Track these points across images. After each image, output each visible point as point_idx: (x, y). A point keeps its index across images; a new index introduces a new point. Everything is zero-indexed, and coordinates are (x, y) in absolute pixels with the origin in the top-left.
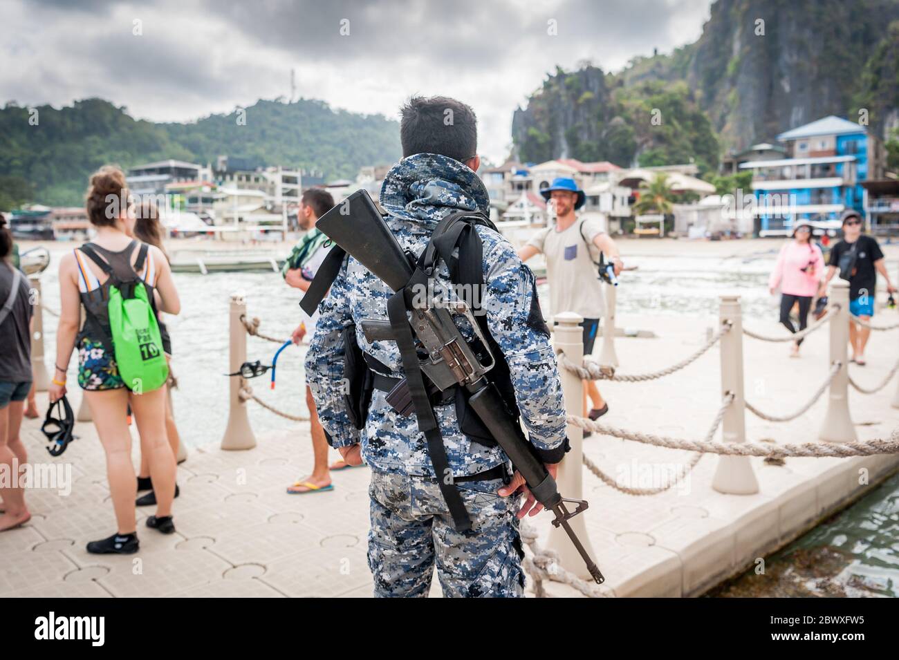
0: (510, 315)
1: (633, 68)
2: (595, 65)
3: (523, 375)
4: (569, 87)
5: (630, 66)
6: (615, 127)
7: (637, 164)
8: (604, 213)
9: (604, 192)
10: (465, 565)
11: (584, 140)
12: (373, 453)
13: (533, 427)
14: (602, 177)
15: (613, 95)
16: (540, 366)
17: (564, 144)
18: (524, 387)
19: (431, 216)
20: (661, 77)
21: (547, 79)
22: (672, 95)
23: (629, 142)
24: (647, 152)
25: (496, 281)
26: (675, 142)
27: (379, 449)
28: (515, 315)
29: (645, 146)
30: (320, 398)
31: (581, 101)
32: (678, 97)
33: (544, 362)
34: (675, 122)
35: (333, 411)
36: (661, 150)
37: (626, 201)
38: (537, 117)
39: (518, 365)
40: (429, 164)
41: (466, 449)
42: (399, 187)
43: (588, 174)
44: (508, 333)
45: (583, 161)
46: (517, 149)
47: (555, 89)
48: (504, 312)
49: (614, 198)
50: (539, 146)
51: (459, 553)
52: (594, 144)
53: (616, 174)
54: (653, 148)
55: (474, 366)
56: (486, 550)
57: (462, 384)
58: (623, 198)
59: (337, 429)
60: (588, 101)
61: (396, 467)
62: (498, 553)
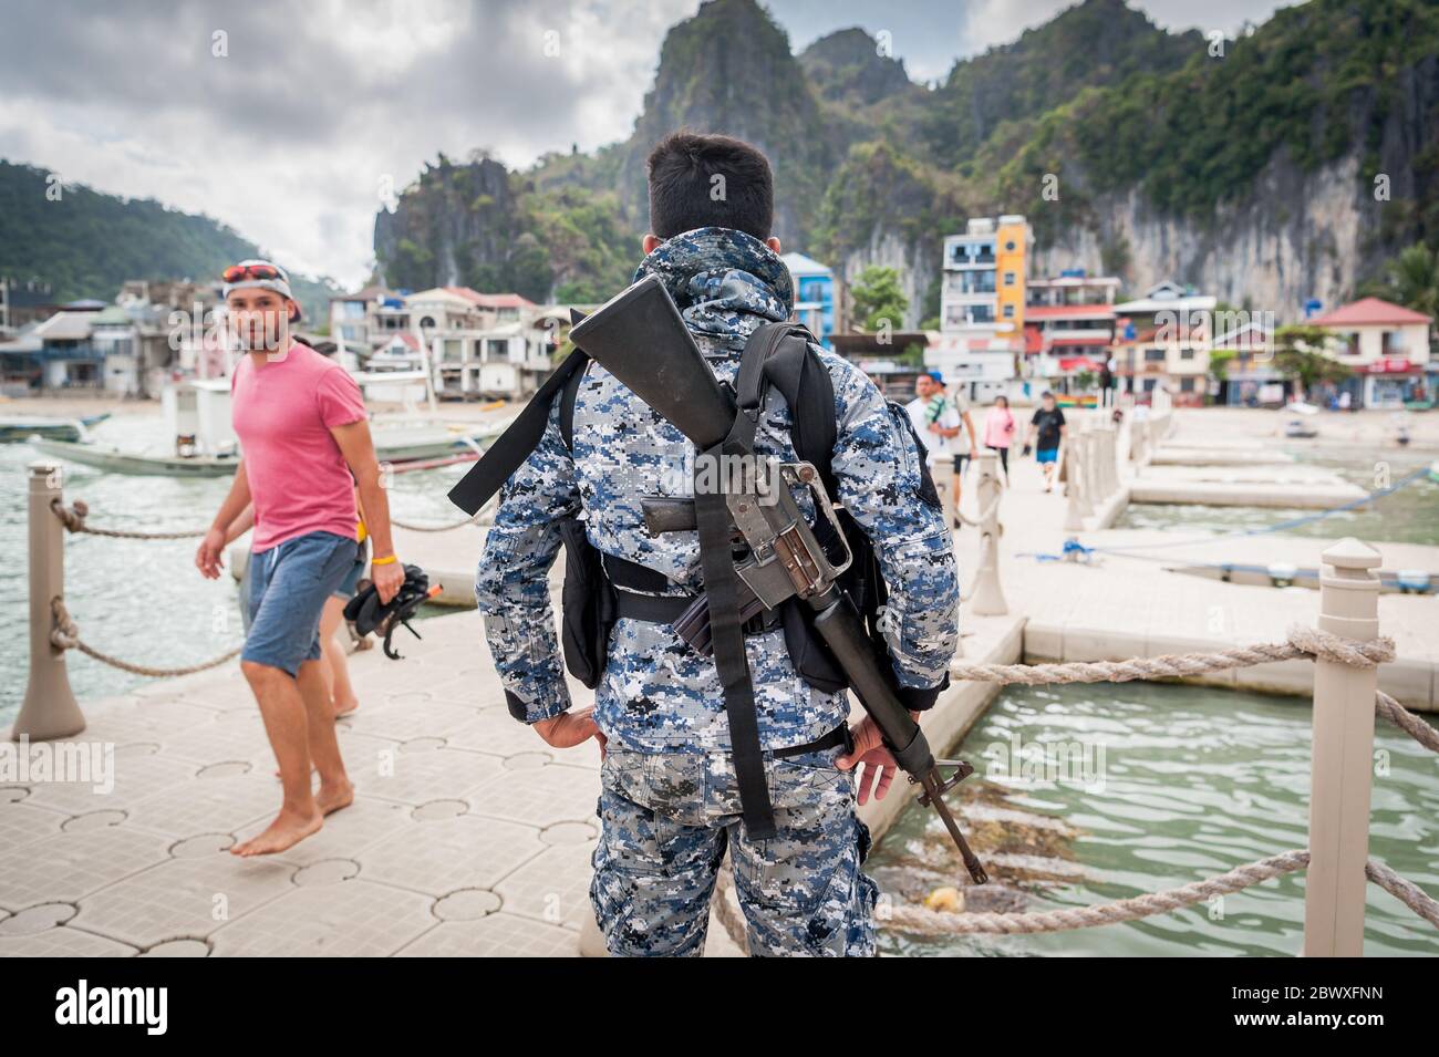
0: (891, 481)
1: (544, 168)
2: (495, 158)
3: (923, 573)
4: (457, 186)
5: (540, 164)
6: (524, 247)
7: (555, 300)
8: (514, 365)
9: (514, 336)
10: (800, 891)
11: (481, 262)
12: (636, 724)
13: (918, 655)
14: (509, 315)
15: (520, 202)
16: (944, 557)
17: (452, 266)
18: (924, 592)
19: (736, 327)
20: (584, 185)
21: (425, 170)
22: (598, 209)
23: (544, 268)
24: (567, 284)
25: (862, 429)
26: (604, 273)
27: (646, 716)
28: (900, 482)
29: (565, 275)
30: (506, 642)
31: (475, 206)
32: (607, 213)
33: (947, 551)
34: (604, 246)
35: (529, 660)
36: (586, 282)
37: (544, 349)
38: (413, 224)
39: (914, 557)
40: (722, 246)
41: (804, 700)
43: (490, 309)
44: (892, 510)
45: (481, 291)
46: (383, 269)
47: (437, 186)
48: (882, 478)
49: (528, 344)
50: (416, 267)
51: (791, 872)
52: (495, 269)
53: (528, 311)
54: (575, 279)
55: (821, 565)
56: (830, 860)
57: (804, 597)
58: (540, 345)
59: (536, 691)
60: (486, 209)
61: (682, 741)
62: (844, 862)
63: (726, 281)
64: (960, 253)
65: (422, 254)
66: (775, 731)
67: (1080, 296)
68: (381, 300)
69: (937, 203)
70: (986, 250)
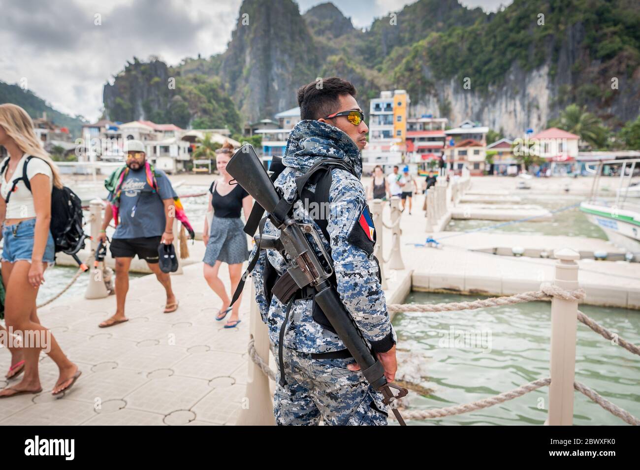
0: (338, 234)
3: (340, 281)
10: (334, 420)
16: (352, 274)
28: (341, 235)
33: (357, 271)
42: (296, 144)
48: (335, 231)
56: (346, 410)
62: (357, 412)
63: (304, 143)
64: (377, 107)
67: (430, 126)
69: (367, 84)
70: (389, 105)
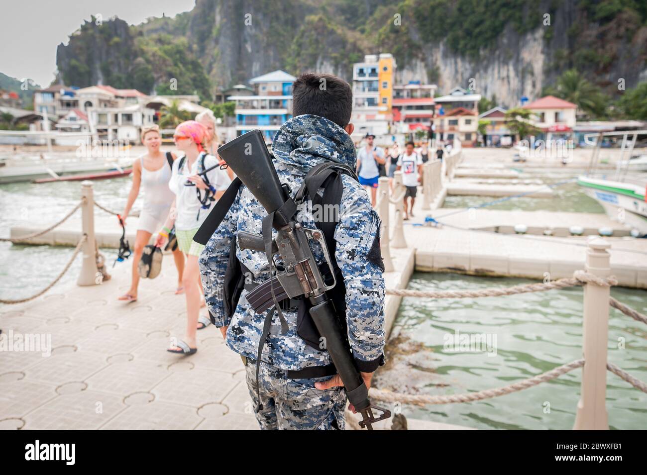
0: (354, 248)
12: (233, 338)
16: (371, 292)
18: (356, 307)
19: (309, 162)
27: (238, 336)
28: (359, 249)
30: (208, 288)
33: (375, 290)
35: (217, 298)
40: (314, 124)
41: (301, 349)
42: (288, 138)
44: (350, 262)
48: (351, 244)
57: (307, 296)
59: (219, 313)
63: (310, 140)
65: (83, 68)
66: (284, 360)
68: (62, 92)
